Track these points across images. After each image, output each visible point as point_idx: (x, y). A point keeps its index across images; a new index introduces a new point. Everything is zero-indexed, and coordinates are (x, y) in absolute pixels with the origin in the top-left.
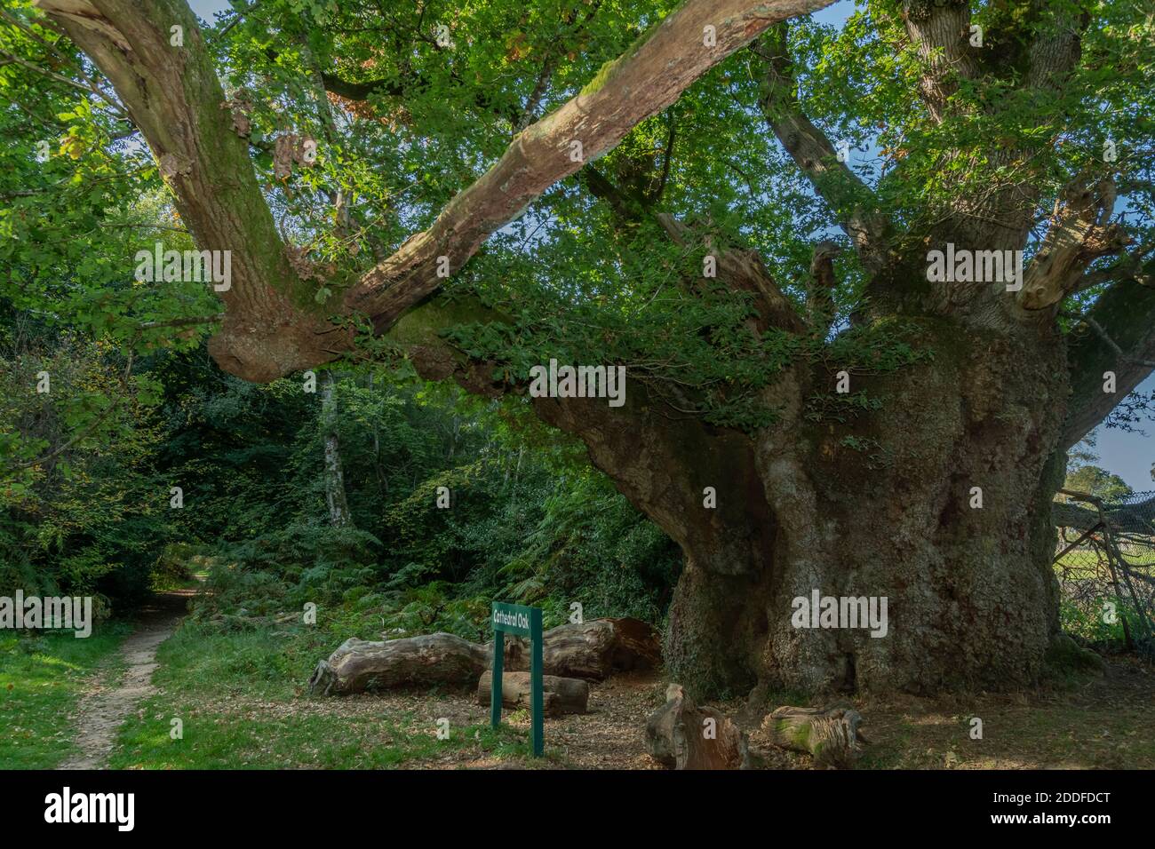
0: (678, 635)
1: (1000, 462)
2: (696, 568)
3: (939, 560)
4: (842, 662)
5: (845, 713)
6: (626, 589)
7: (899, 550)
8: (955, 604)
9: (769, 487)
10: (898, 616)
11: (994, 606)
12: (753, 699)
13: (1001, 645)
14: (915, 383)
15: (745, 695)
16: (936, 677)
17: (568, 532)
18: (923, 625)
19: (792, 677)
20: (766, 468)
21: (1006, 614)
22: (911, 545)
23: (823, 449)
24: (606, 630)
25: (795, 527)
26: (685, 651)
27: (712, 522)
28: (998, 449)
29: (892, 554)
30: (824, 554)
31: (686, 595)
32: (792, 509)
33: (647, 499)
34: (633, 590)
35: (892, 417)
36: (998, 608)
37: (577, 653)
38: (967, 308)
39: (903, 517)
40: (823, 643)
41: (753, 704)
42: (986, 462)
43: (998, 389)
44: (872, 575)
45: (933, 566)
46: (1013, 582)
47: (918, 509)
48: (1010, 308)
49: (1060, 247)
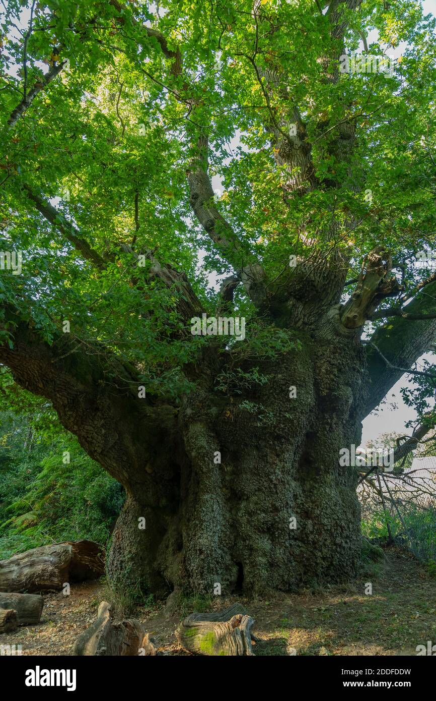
0: (117, 554)
1: (335, 424)
2: (134, 503)
3: (299, 491)
4: (235, 570)
5: (241, 618)
6: (91, 519)
7: (275, 485)
8: (310, 522)
9: (188, 441)
10: (274, 533)
11: (334, 522)
12: (169, 603)
13: (339, 549)
14: (286, 368)
15: (164, 599)
16: (298, 577)
17: (56, 481)
18: (290, 539)
19: (199, 584)
20: (186, 426)
21: (341, 527)
22: (282, 481)
23: (226, 413)
24: (66, 551)
25: (205, 470)
26: (121, 567)
27: (147, 469)
28: (334, 416)
29: (270, 488)
30: (224, 489)
31: (125, 524)
32: (203, 457)
33: (99, 450)
34: (95, 519)
35: (271, 391)
36: (336, 522)
37: (43, 570)
38: (313, 327)
39: (277, 461)
40: (222, 557)
41: (169, 607)
42: (328, 423)
43: (335, 375)
44: (256, 503)
45: (295, 497)
46: (344, 504)
47: (287, 456)
48: (338, 327)
49: (366, 290)
